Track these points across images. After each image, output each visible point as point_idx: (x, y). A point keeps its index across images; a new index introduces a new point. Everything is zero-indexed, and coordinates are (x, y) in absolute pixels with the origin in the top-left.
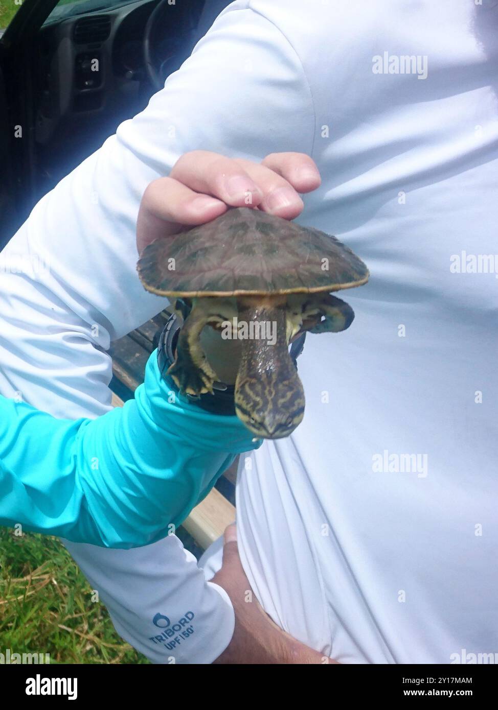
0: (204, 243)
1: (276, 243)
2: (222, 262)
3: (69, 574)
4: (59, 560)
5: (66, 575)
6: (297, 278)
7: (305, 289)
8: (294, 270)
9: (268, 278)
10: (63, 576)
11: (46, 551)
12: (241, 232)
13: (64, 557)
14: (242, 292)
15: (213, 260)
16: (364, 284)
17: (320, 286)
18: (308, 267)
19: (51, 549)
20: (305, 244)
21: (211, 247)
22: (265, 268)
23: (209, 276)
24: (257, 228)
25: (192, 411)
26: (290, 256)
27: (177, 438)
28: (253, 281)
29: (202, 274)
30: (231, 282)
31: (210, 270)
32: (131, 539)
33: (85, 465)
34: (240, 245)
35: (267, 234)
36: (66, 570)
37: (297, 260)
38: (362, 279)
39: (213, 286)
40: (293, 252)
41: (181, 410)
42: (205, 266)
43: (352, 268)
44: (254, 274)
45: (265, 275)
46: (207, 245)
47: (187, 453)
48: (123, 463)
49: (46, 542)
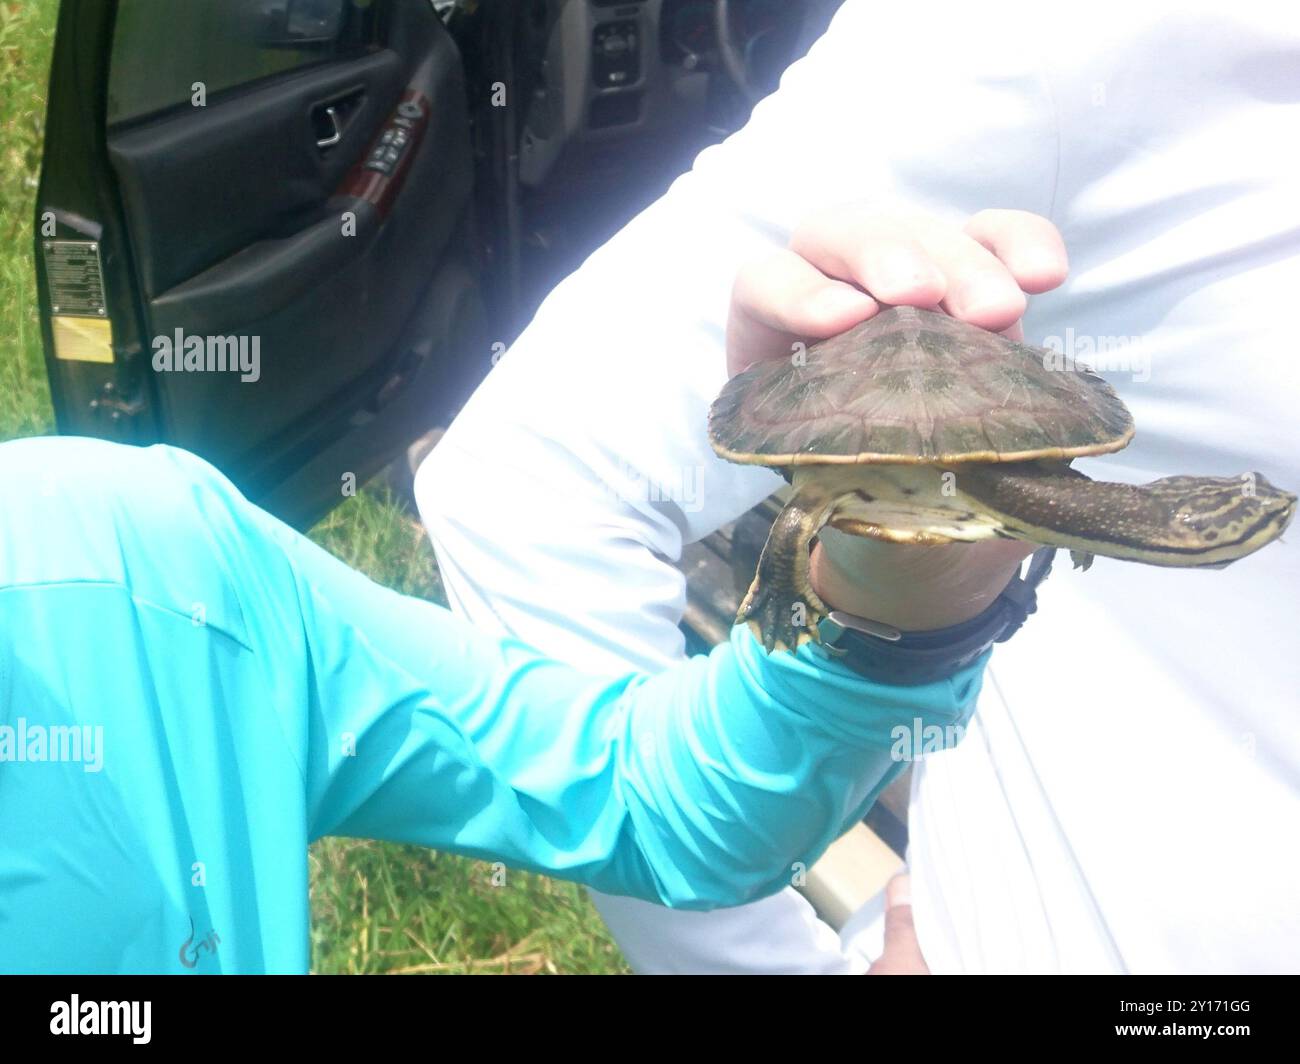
0: (821, 367)
1: (952, 370)
2: (847, 401)
3: (577, 953)
4: (558, 929)
5: (570, 955)
6: (981, 432)
7: (992, 455)
8: (977, 419)
9: (926, 435)
10: (566, 957)
11: (535, 912)
12: (889, 350)
13: (567, 923)
14: (875, 456)
15: (832, 397)
16: (1115, 451)
17: (1025, 449)
18: (1005, 413)
19: (542, 908)
20: (1008, 373)
21: (832, 376)
22: (923, 414)
23: (819, 427)
24: (919, 342)
25: (832, 673)
26: (973, 394)
27: (804, 720)
28: (896, 438)
29: (808, 422)
30: (857, 438)
31: (823, 415)
32: (712, 894)
33: (633, 758)
34: (884, 372)
35: (936, 354)
36: (571, 946)
37: (986, 401)
38: (1112, 441)
39: (823, 444)
40: (980, 388)
41: (814, 672)
42: (815, 409)
43: (1097, 419)
44: (900, 424)
45: (920, 427)
46: (827, 371)
47: (822, 747)
48: (704, 759)
49: (535, 896)
